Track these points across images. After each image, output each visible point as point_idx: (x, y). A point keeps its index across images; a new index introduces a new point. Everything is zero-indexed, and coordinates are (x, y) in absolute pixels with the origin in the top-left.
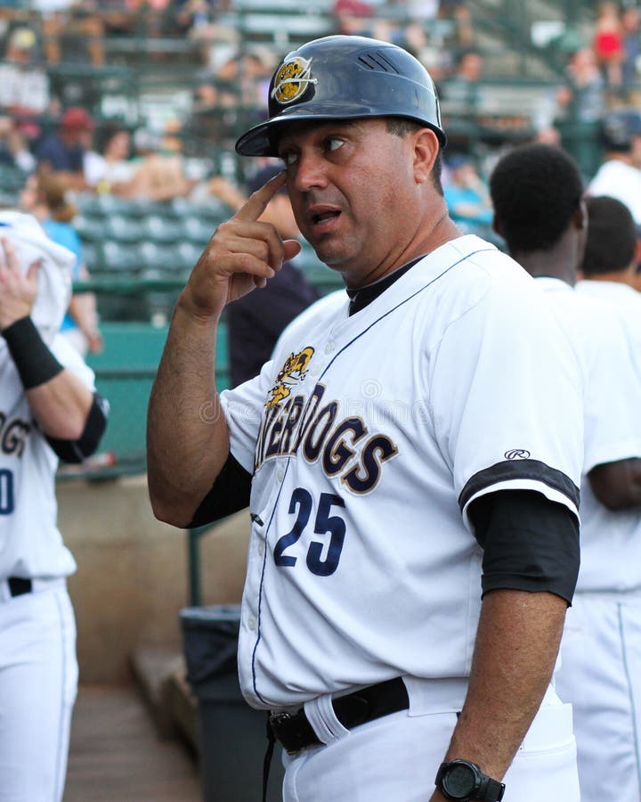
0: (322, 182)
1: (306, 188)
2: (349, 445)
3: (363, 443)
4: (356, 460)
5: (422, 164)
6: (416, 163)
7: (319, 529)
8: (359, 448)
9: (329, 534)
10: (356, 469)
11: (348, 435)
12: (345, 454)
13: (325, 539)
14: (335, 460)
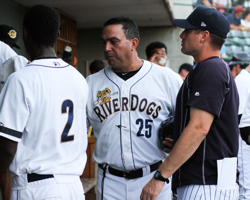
0: (111, 50)
1: (107, 51)
2: (153, 108)
3: (156, 107)
4: (154, 112)
5: (134, 46)
6: (132, 46)
7: (146, 128)
8: (155, 109)
9: (149, 128)
10: (154, 114)
11: (152, 106)
12: (152, 110)
13: (148, 130)
14: (150, 112)
